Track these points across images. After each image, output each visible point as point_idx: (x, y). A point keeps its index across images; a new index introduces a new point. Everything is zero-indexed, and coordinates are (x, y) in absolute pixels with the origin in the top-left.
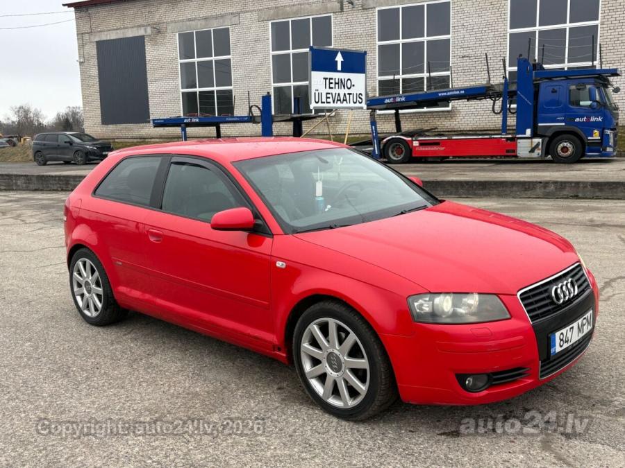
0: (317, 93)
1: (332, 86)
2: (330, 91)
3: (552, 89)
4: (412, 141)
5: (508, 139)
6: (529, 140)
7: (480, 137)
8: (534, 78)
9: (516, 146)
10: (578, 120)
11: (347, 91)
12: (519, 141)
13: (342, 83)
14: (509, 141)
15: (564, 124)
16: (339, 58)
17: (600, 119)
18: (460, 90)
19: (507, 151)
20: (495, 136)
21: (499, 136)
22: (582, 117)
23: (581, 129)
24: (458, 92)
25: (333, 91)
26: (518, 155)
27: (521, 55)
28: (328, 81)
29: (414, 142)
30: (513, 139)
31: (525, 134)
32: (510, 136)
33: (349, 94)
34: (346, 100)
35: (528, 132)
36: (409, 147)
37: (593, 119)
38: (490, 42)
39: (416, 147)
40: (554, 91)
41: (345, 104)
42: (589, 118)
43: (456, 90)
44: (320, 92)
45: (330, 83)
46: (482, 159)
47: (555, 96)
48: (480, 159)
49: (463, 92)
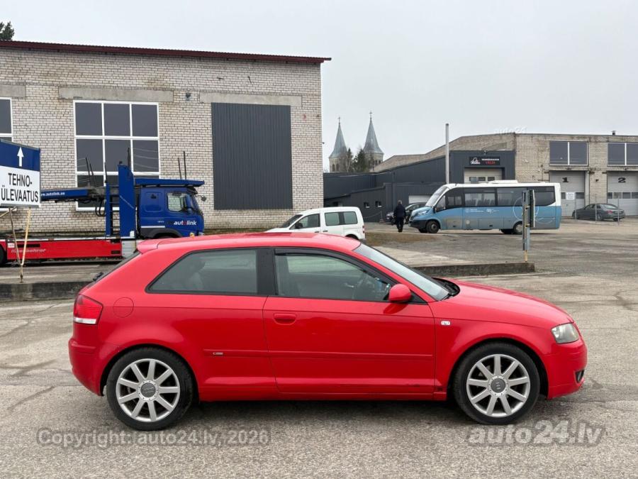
0: (3, 188)
1: (15, 182)
2: (13, 187)
3: (151, 196)
4: (7, 242)
5: (112, 240)
6: (133, 242)
7: (84, 238)
8: (134, 184)
9: (120, 247)
10: (176, 223)
11: (26, 188)
12: (123, 242)
13: (22, 180)
14: (113, 243)
15: (164, 227)
16: (20, 154)
17: (194, 223)
18: (60, 192)
19: (112, 252)
20: (99, 238)
21: (104, 238)
22: (179, 220)
23: (179, 231)
24: (58, 194)
25: (16, 188)
26: (123, 255)
27: (121, 162)
28: (12, 176)
29: (9, 244)
30: (118, 241)
31: (129, 235)
32: (115, 238)
33: (28, 192)
34: (26, 198)
35: (132, 234)
36: (3, 249)
37: (189, 223)
38: (57, 145)
39: (11, 249)
40: (153, 197)
41: (25, 202)
42: (185, 222)
43: (56, 192)
44: (6, 188)
45: (14, 179)
46: (69, 261)
47: (154, 202)
48: (66, 261)
49: (64, 194)
